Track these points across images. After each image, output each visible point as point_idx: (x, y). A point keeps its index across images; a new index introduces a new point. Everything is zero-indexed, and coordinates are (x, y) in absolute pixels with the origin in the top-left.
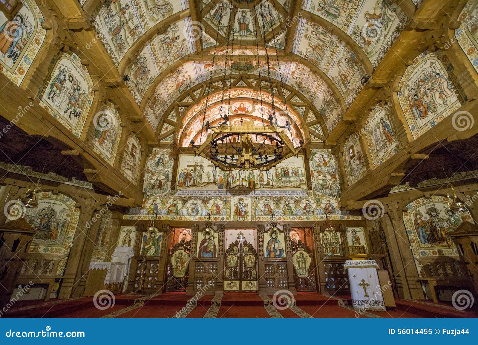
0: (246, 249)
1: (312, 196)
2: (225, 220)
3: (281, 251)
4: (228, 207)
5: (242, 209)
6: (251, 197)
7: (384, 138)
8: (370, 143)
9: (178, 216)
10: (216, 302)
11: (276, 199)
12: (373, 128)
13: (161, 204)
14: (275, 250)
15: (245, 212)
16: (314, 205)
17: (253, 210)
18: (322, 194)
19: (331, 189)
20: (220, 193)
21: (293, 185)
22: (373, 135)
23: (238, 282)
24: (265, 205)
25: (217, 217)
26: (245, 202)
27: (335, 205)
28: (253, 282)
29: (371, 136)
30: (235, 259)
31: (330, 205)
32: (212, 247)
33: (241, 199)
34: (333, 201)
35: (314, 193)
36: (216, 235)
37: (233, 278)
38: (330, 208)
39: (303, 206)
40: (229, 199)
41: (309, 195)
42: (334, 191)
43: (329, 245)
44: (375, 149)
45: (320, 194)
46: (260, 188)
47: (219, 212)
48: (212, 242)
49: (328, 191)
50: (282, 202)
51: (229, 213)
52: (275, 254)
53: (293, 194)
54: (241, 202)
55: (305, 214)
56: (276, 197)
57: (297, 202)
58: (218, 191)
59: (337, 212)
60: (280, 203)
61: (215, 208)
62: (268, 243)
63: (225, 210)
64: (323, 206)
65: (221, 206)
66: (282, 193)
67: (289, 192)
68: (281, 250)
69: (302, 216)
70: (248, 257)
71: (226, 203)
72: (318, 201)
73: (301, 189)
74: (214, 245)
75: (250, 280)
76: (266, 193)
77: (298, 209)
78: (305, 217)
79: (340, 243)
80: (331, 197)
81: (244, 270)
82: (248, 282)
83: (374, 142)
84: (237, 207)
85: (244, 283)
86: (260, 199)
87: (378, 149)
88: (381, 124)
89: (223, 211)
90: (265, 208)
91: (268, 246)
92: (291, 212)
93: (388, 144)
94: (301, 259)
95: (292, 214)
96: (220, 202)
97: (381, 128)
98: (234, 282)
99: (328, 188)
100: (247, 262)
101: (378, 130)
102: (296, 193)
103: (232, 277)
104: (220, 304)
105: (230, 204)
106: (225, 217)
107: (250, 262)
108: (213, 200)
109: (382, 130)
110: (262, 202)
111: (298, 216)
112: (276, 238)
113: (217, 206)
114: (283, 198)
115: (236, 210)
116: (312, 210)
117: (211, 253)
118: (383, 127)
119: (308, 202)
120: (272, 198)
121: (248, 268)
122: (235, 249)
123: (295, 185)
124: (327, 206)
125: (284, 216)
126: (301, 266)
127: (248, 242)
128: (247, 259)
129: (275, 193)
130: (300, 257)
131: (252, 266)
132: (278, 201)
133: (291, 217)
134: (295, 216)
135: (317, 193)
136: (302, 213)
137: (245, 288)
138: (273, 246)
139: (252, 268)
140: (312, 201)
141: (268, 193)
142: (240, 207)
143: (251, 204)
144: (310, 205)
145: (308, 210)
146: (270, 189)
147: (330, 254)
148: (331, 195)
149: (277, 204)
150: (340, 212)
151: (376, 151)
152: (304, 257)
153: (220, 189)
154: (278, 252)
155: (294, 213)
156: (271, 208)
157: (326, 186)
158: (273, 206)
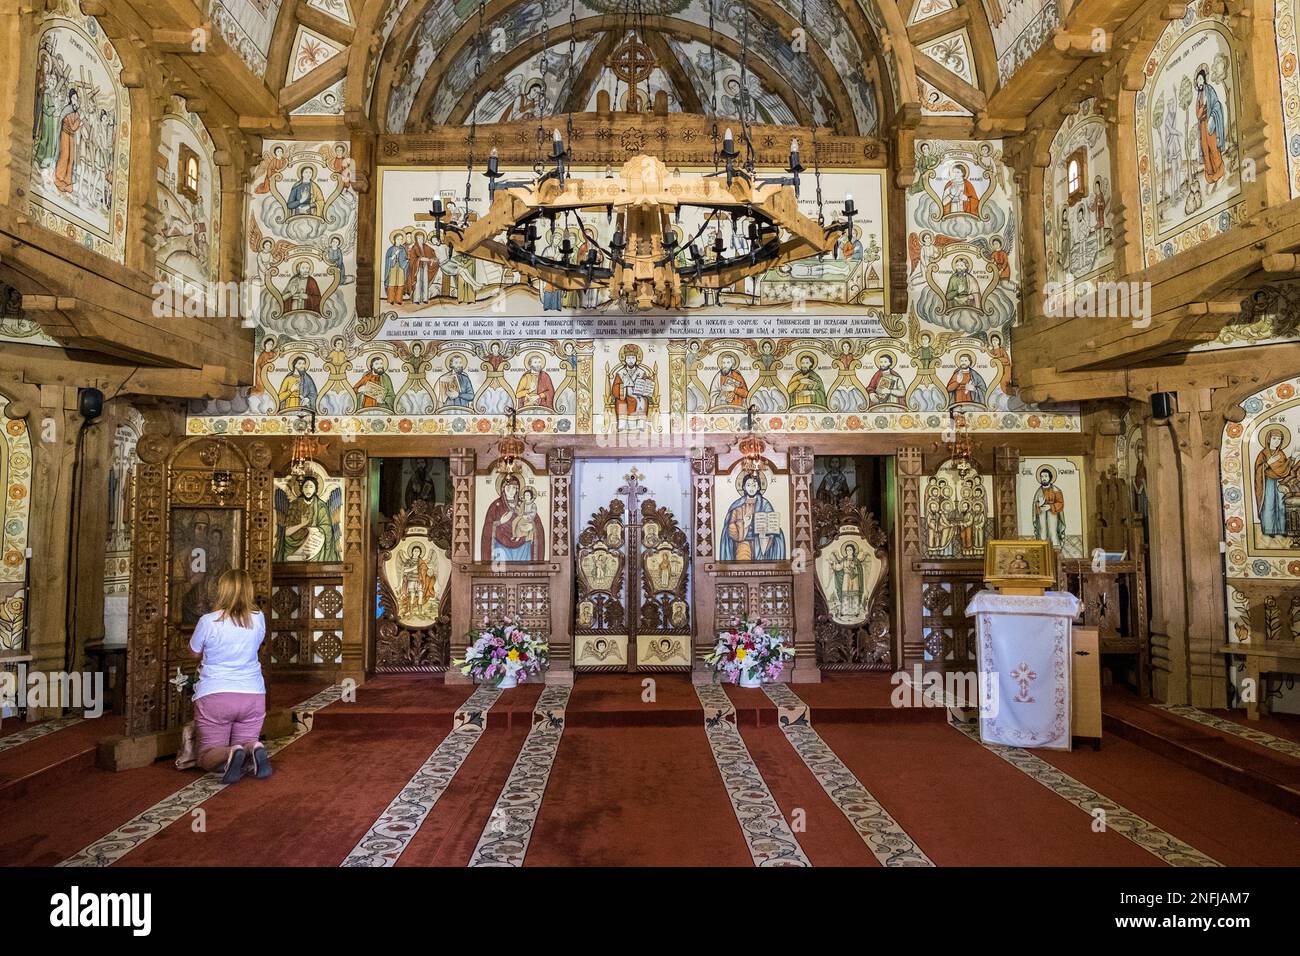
0: (652, 529)
1: (905, 340)
2: (572, 431)
3: (775, 538)
4: (582, 379)
5: (633, 385)
6: (672, 341)
7: (1195, 153)
8: (1145, 160)
9: (396, 419)
10: (550, 715)
11: (767, 350)
12: (1166, 99)
13: (326, 375)
14: (753, 536)
15: (649, 401)
16: (908, 375)
17: (677, 393)
18: (944, 330)
19: (981, 312)
20: (549, 329)
21: (834, 295)
22: (1162, 128)
23: (622, 641)
24: (724, 374)
25: (544, 418)
26: (648, 360)
27: (990, 372)
28: (673, 639)
29: (1155, 132)
30: (613, 565)
31: (971, 374)
32: (530, 527)
33: (631, 350)
34: (983, 358)
35: (915, 327)
36: (542, 484)
37: (605, 626)
38: (970, 387)
39: (865, 376)
40: (587, 350)
41: (895, 332)
42: (994, 318)
43: (949, 521)
44: (1159, 189)
45: (936, 330)
46: (706, 305)
47: (548, 400)
48: (528, 508)
49: (968, 319)
50: (789, 360)
51: (586, 404)
52: (753, 551)
53: (832, 331)
54: (631, 360)
55: (871, 406)
56: (767, 341)
57: (847, 359)
58: (542, 320)
59: (992, 402)
60: (780, 366)
61: (533, 386)
62: (730, 511)
63: (570, 392)
64: (944, 375)
65: (557, 378)
66: (790, 328)
67: (816, 323)
68: (776, 535)
69: (860, 416)
70: (659, 558)
71: (574, 364)
72: (927, 359)
73: (865, 311)
74: (537, 520)
75: (665, 632)
76: (727, 327)
77: (846, 388)
78: (872, 417)
79: (991, 514)
80: (977, 343)
81: (643, 601)
82: (657, 638)
83: (1159, 161)
84: (618, 382)
85: (644, 642)
86: (706, 349)
87: (1169, 191)
88: (1195, 93)
89: (565, 397)
90: (723, 383)
91: (727, 523)
92: (821, 401)
93: (1203, 180)
94: (846, 564)
95: (825, 407)
96: (554, 362)
97: (1193, 108)
98: (608, 638)
99: (969, 306)
100: (655, 576)
101: (1181, 114)
102: (843, 328)
103: (600, 625)
104: (560, 720)
105: (589, 368)
106: (572, 419)
107: (665, 573)
108: (523, 355)
109: (1194, 120)
110: (710, 360)
111: (845, 416)
112: (758, 493)
113: (543, 377)
114: (794, 345)
115: (612, 393)
116: (900, 393)
117: (525, 548)
118: (1199, 105)
119: (885, 362)
120: (750, 344)
121: (658, 593)
122: (612, 529)
123: (842, 296)
124: (959, 379)
125: (793, 416)
126: (845, 588)
127: (659, 507)
128: (653, 563)
129: (761, 325)
130: (845, 558)
131: (670, 588)
132: (769, 356)
133: (820, 417)
134: (834, 416)
135: (924, 325)
136: (860, 402)
137: (648, 658)
138: (748, 522)
139: (670, 592)
140: (903, 359)
141: (735, 326)
142: (626, 382)
143: (671, 366)
144: (893, 373)
145: (886, 391)
146: (742, 311)
147: (948, 552)
148: (980, 335)
149: (768, 368)
150: (1005, 399)
151: (1159, 198)
152: (860, 557)
153: (549, 312)
154: (765, 544)
155: (833, 403)
156: (743, 385)
157: (963, 300)
158: (751, 377)
